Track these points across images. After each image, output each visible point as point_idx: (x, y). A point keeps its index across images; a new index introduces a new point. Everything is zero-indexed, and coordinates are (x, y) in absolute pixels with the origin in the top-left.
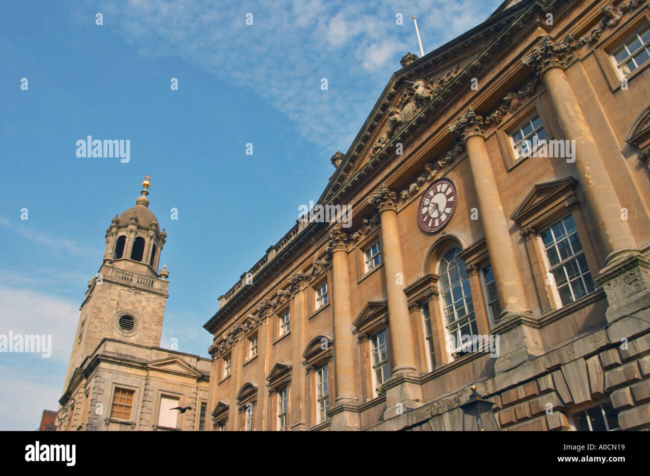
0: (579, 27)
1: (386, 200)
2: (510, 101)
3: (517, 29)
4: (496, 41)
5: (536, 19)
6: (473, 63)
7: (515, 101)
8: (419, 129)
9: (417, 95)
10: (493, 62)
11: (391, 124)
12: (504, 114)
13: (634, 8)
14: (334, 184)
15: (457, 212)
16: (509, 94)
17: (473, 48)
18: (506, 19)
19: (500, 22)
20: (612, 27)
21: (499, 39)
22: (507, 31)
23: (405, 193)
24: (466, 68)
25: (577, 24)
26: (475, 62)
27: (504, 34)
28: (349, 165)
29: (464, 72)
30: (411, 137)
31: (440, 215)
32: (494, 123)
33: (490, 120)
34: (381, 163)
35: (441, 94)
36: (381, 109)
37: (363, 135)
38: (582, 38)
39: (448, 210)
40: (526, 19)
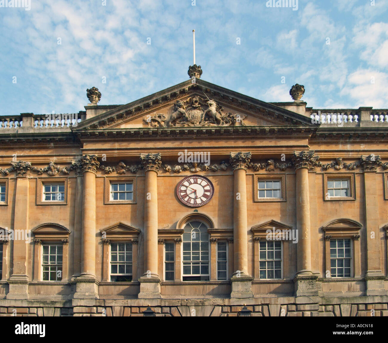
0: (322, 156)
1: (155, 164)
2: (271, 164)
3: (299, 131)
4: (286, 128)
5: (310, 134)
6: (266, 128)
7: (272, 167)
8: (204, 135)
9: (210, 111)
10: (274, 136)
11: (179, 114)
12: (262, 168)
13: (349, 169)
14: (103, 119)
15: (210, 203)
16: (272, 160)
17: (264, 115)
18: (297, 120)
19: (293, 118)
20: (336, 169)
21: (288, 128)
22: (295, 127)
23: (169, 167)
24: (260, 127)
25: (323, 153)
26: (267, 128)
27: (292, 128)
28: (123, 115)
29: (257, 128)
30: (194, 136)
31: (196, 198)
32: (255, 169)
33: (252, 166)
34: (160, 136)
35: (234, 128)
36: (171, 94)
37: (147, 102)
38: (321, 163)
39: (204, 199)
40: (307, 130)
